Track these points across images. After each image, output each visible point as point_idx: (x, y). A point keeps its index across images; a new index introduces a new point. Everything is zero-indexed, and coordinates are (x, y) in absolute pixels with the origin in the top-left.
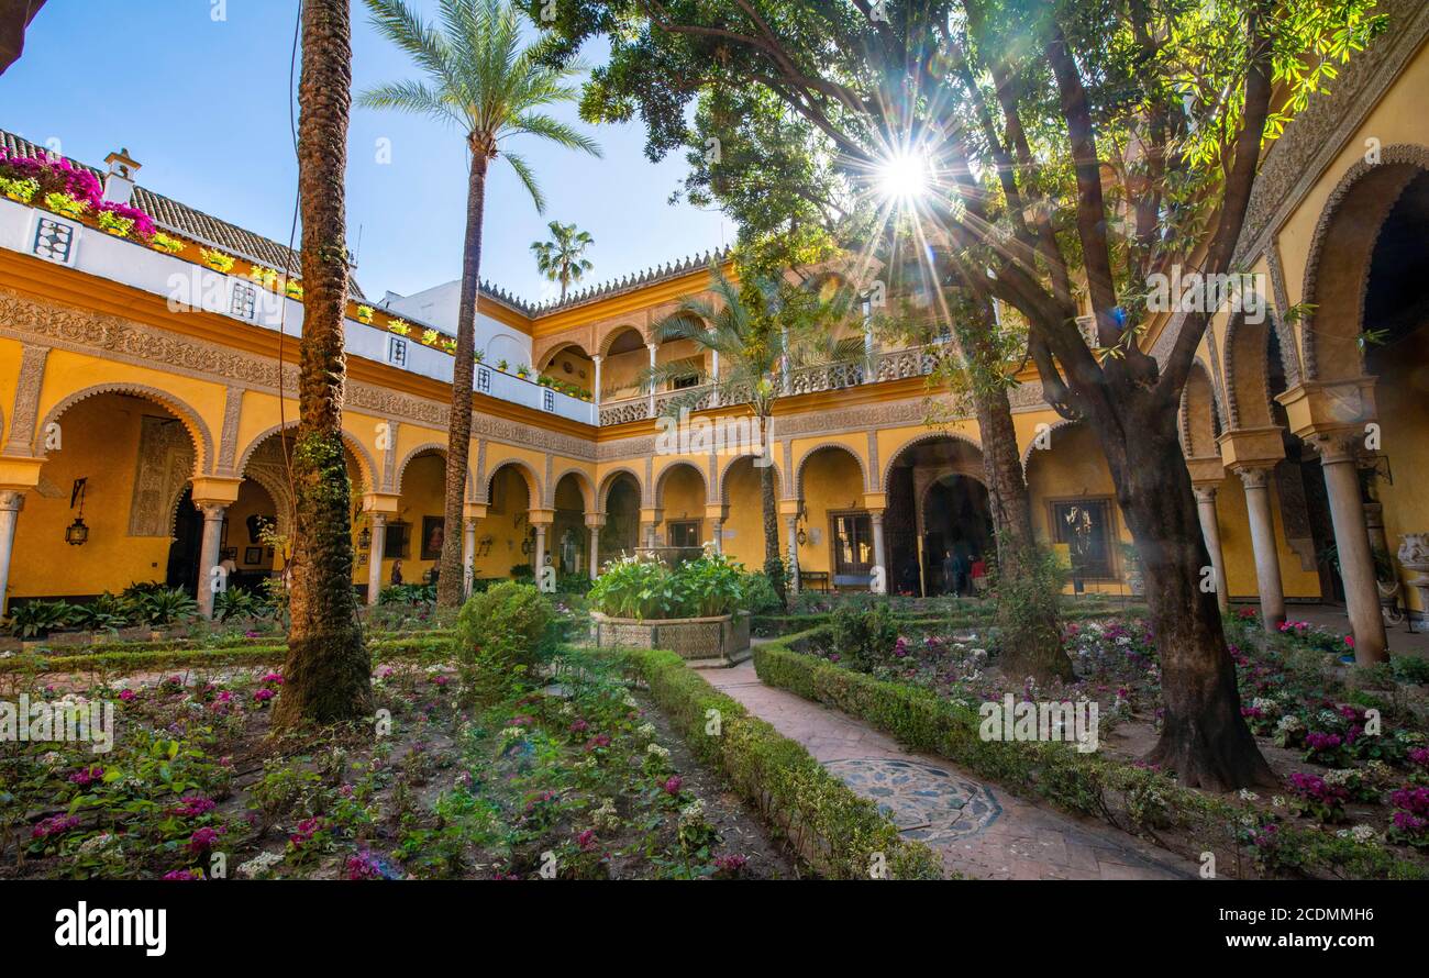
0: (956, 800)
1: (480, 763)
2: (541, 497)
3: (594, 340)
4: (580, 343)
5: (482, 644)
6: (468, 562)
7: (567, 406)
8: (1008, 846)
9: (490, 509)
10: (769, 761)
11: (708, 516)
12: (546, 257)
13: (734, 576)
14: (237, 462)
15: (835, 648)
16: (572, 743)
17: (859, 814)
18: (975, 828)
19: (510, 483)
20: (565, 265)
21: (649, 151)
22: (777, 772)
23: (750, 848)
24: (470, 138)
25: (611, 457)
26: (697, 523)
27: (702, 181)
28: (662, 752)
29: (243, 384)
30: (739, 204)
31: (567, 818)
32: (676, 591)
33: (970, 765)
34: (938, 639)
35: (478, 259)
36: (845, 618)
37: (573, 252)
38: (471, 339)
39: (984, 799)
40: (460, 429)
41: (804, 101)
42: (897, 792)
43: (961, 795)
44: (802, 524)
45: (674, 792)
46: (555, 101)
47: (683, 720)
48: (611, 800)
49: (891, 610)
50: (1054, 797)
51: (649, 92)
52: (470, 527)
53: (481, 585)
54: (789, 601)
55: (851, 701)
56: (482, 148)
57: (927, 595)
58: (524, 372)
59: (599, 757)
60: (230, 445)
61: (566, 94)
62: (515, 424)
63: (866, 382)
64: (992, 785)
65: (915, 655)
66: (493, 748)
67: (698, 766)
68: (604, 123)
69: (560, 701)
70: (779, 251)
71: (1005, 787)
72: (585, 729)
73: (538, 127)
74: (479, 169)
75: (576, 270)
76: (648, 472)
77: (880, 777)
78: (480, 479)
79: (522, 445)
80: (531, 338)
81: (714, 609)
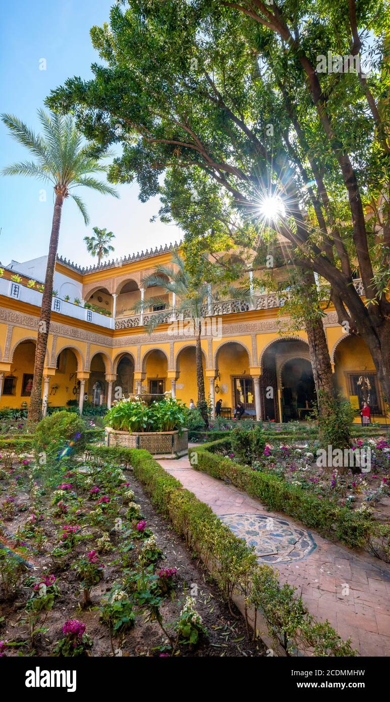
0: (292, 539)
1: (42, 509)
2: (84, 365)
3: (113, 288)
4: (106, 288)
5: (48, 444)
6: (45, 398)
7: (99, 319)
8: (319, 567)
9: (57, 371)
10: (191, 515)
11: (169, 377)
12: (91, 244)
13: (180, 410)
15: (232, 450)
16: (91, 499)
17: (236, 548)
18: (302, 556)
19: (68, 357)
20: (101, 248)
21: (141, 197)
22: (195, 522)
23: (179, 564)
24: (56, 188)
25: (120, 345)
26: (163, 380)
27: (167, 211)
28: (137, 506)
30: (185, 222)
31: (84, 542)
32: (150, 418)
33: (300, 519)
34: (287, 446)
35: (57, 246)
36: (238, 434)
37: (104, 242)
38: (51, 285)
39: (307, 539)
41: (217, 174)
42: (261, 533)
43: (295, 536)
44: (217, 382)
45: (141, 530)
46: (98, 171)
47: (149, 489)
48: (107, 534)
49: (263, 430)
50: (344, 539)
51: (141, 170)
52: (47, 380)
53: (50, 410)
54: (210, 423)
55: (239, 481)
56: (61, 193)
57: (283, 422)
58: (77, 302)
59: (103, 509)
61: (103, 169)
62: (72, 328)
63: (250, 309)
64: (312, 531)
65: (274, 456)
66: (49, 501)
67: (155, 515)
68: (119, 183)
69: (86, 475)
70: (204, 245)
71: (319, 533)
72: (97, 492)
73: (90, 183)
74: (59, 203)
75: (106, 251)
76: (139, 353)
77: (252, 525)
78: (53, 355)
79: (75, 338)
80: (82, 285)
81: (169, 427)
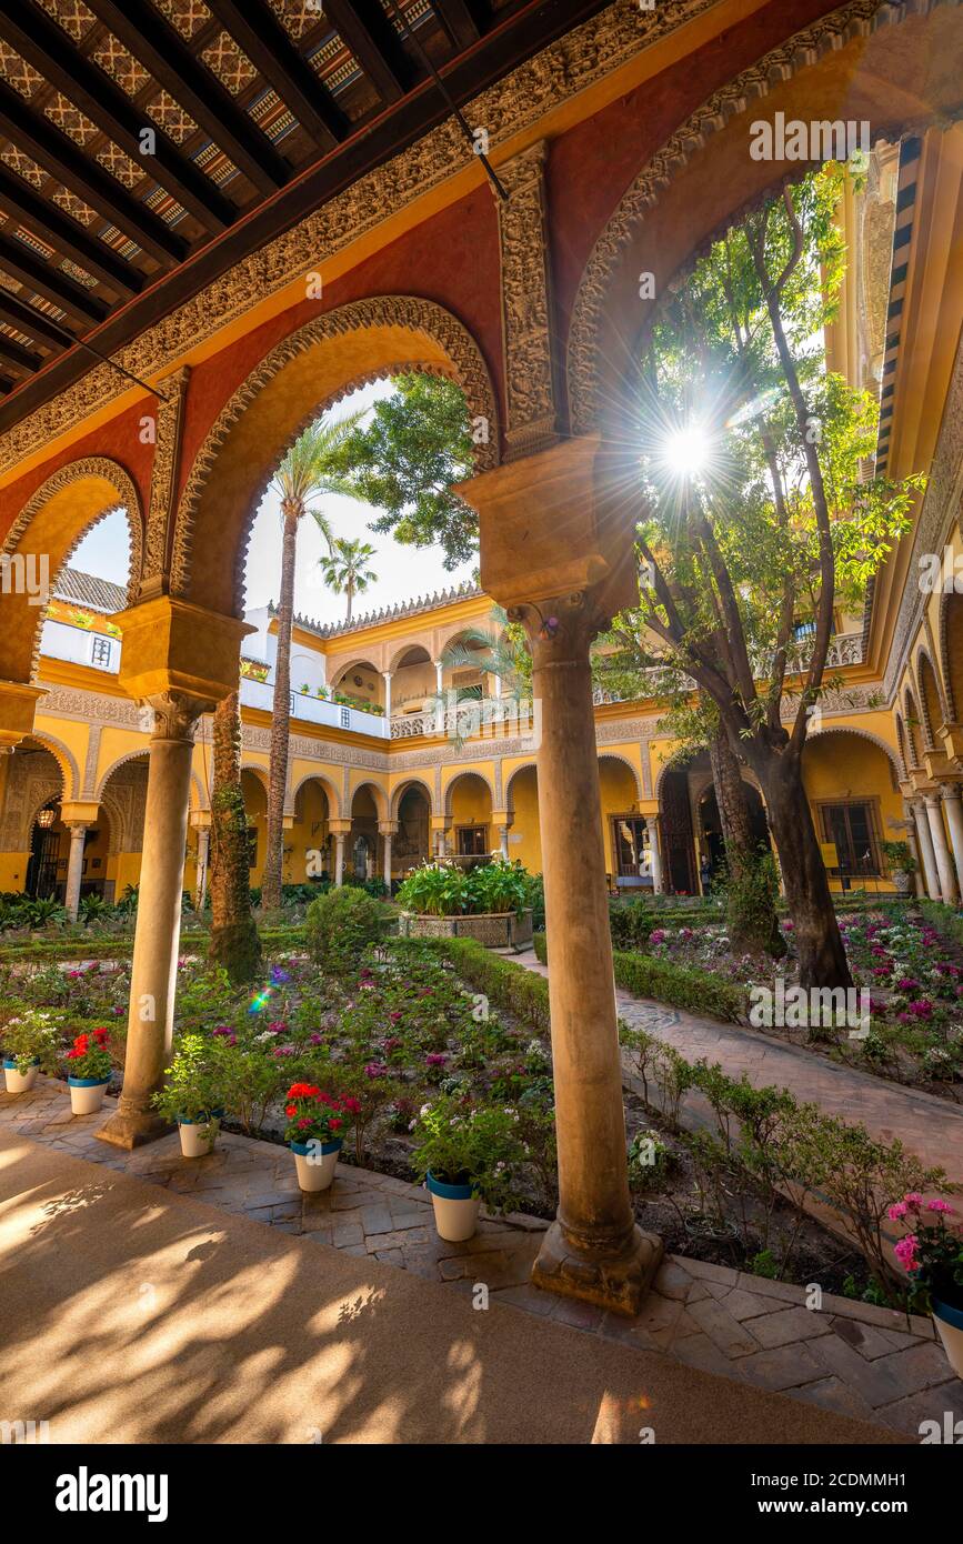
2: (340, 808)
3: (384, 659)
4: (367, 659)
7: (362, 722)
9: (296, 820)
11: (494, 822)
12: (332, 572)
13: (519, 879)
14: (97, 788)
19: (314, 791)
20: (351, 579)
24: (284, 503)
25: (403, 767)
26: (484, 828)
29: (102, 722)
32: (471, 893)
34: (694, 931)
37: (358, 565)
40: (280, 754)
56: (294, 511)
58: (322, 693)
60: (91, 774)
62: (317, 742)
65: (670, 943)
74: (291, 529)
75: (361, 582)
76: (437, 780)
78: (287, 793)
79: (322, 760)
80: (324, 656)
81: (502, 907)
